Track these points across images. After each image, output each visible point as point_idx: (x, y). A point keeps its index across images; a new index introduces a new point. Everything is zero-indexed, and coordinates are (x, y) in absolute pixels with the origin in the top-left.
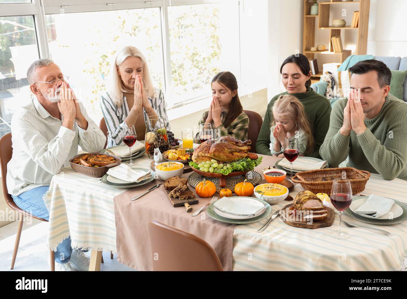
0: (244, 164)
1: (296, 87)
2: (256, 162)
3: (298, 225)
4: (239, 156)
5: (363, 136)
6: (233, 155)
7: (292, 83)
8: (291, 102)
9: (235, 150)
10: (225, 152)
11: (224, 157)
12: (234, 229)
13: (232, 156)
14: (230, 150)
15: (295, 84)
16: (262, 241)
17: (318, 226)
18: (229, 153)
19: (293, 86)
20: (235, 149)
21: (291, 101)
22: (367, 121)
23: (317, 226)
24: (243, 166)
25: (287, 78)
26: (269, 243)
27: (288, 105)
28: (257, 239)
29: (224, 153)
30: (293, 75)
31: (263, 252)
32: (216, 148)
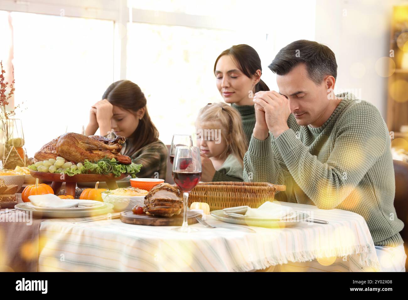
0: (103, 163)
1: (234, 92)
2: (127, 168)
3: (135, 221)
4: (100, 155)
5: (281, 137)
6: (92, 152)
7: (228, 85)
8: (223, 109)
9: (96, 148)
10: (79, 146)
11: (77, 154)
12: (42, 222)
13: (89, 154)
14: (88, 145)
15: (233, 88)
16: (73, 232)
17: (162, 222)
18: (86, 150)
19: (230, 90)
20: (96, 146)
21: (224, 107)
22: (315, 130)
23: (160, 222)
24: (101, 167)
25: (221, 78)
26: (80, 233)
27: (218, 111)
28: (67, 231)
29: (76, 147)
30: (229, 73)
31: (72, 251)
32: (65, 139)
